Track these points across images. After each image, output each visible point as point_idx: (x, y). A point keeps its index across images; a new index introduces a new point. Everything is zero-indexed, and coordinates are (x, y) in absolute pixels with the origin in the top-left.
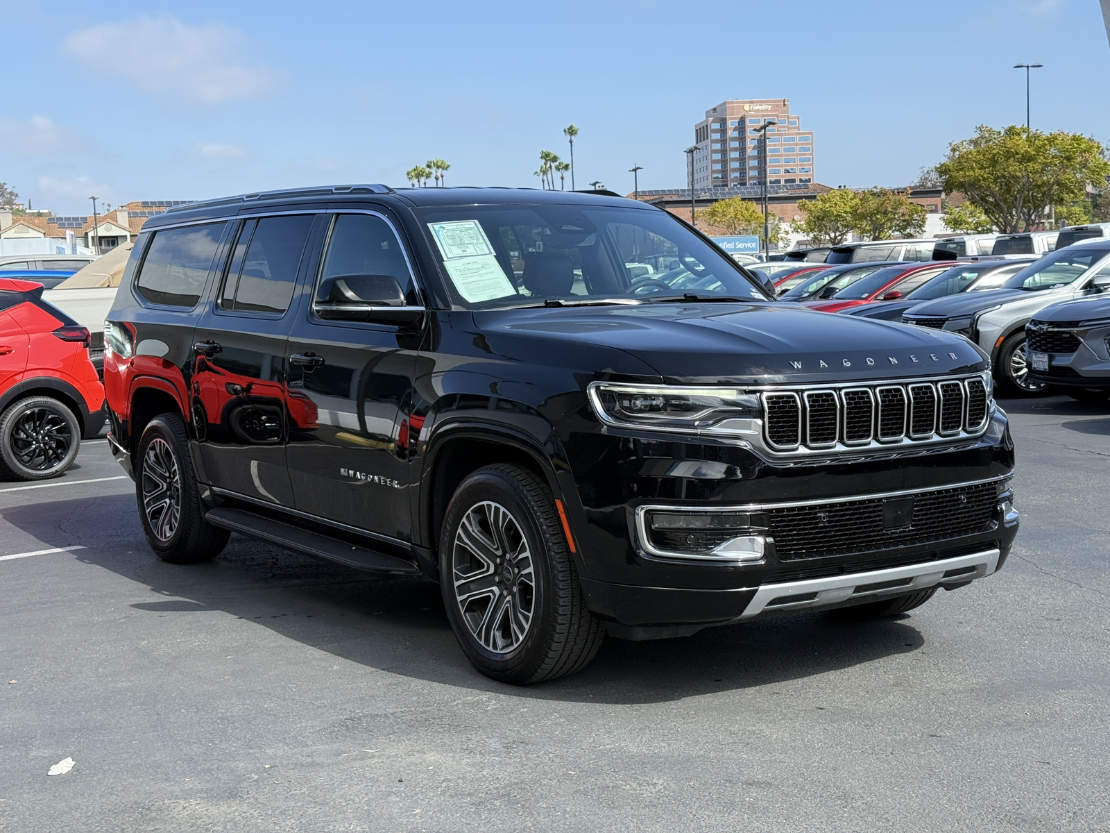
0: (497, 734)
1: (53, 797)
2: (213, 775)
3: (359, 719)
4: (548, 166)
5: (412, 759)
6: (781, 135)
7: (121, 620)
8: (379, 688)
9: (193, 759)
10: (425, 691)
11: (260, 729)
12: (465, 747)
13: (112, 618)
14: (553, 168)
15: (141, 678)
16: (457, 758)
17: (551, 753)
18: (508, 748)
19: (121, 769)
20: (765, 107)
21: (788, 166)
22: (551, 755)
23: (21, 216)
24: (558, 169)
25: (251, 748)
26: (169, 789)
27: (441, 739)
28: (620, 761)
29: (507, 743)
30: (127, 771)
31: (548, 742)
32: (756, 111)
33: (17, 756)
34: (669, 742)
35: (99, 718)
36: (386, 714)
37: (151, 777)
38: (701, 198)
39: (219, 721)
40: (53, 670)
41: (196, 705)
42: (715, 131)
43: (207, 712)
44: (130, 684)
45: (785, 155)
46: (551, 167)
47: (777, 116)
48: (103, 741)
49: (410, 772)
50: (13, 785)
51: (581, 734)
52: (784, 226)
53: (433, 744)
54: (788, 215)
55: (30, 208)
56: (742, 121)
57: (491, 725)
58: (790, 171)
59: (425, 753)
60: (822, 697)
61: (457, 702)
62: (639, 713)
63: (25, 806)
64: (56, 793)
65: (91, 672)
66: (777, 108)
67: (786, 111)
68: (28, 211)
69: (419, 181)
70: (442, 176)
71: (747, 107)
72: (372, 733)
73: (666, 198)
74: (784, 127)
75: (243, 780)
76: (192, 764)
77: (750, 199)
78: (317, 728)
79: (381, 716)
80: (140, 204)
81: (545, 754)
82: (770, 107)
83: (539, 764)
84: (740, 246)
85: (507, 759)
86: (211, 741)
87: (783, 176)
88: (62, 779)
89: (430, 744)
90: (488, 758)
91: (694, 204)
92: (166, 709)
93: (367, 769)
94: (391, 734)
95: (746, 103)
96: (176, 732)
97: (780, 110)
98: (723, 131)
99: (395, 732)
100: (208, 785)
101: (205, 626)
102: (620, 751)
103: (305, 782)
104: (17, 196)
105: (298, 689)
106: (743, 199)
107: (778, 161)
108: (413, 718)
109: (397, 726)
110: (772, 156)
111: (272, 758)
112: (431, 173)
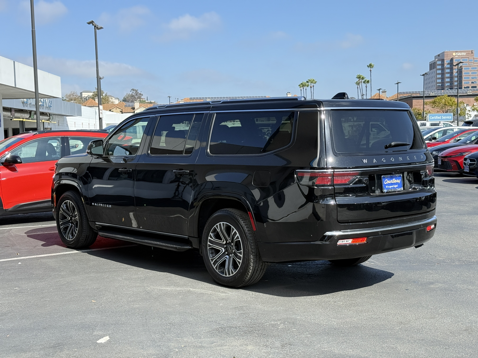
0: (280, 340)
1: (98, 352)
2: (161, 348)
3: (225, 328)
4: (360, 81)
5: (242, 348)
6: (470, 66)
7: (143, 278)
8: (236, 315)
9: (155, 340)
10: (255, 318)
11: (184, 329)
12: (265, 344)
13: (140, 277)
14: (362, 82)
15: (144, 303)
16: (260, 349)
17: (300, 350)
18: (283, 346)
19: (126, 343)
20: (462, 54)
21: (473, 80)
22: (300, 351)
23: (144, 103)
24: (364, 82)
25: (178, 338)
26: (142, 353)
27: (256, 340)
28: (329, 356)
29: (283, 344)
30: (128, 344)
31: (300, 345)
32: (458, 56)
33: (88, 334)
34: (353, 349)
35: (124, 320)
36: (236, 327)
37: (137, 347)
38: (431, 95)
39: (169, 325)
40: (112, 298)
41: (161, 317)
42: (439, 65)
43: (165, 320)
44: (139, 306)
45: (472, 75)
46: (361, 82)
47: (468, 58)
48: (122, 330)
49: (239, 353)
50: (84, 346)
51: (316, 343)
52: (468, 108)
53: (252, 342)
54: (471, 103)
55: (147, 100)
56: (452, 60)
57: (279, 335)
58: (474, 82)
59: (248, 346)
60: (429, 333)
61: (267, 324)
62: (344, 335)
63: (86, 356)
64: (99, 351)
65: (126, 300)
66: (469, 54)
67: (473, 56)
68: (146, 101)
69: (303, 88)
70: (313, 86)
71: (454, 54)
72: (228, 335)
73: (415, 95)
74: (471, 63)
75: (172, 351)
76: (154, 343)
77: (452, 96)
78: (207, 331)
79: (234, 327)
80: (189, 99)
81: (297, 350)
82: (465, 54)
83: (294, 355)
84: (444, 118)
85: (281, 351)
86: (164, 333)
87: (470, 85)
88: (102, 345)
89: (251, 342)
90: (273, 350)
91: (424, 98)
92: (150, 318)
93: (222, 350)
94: (236, 336)
95: (454, 52)
96: (151, 328)
97: (470, 55)
98: (443, 65)
99: (238, 335)
100: (157, 352)
101: (174, 282)
102: (330, 352)
103: (196, 354)
104: (142, 95)
105: (203, 313)
106: (449, 96)
107: (469, 78)
108: (247, 329)
109: (240, 333)
110: (465, 76)
111: (186, 343)
112: (309, 85)
